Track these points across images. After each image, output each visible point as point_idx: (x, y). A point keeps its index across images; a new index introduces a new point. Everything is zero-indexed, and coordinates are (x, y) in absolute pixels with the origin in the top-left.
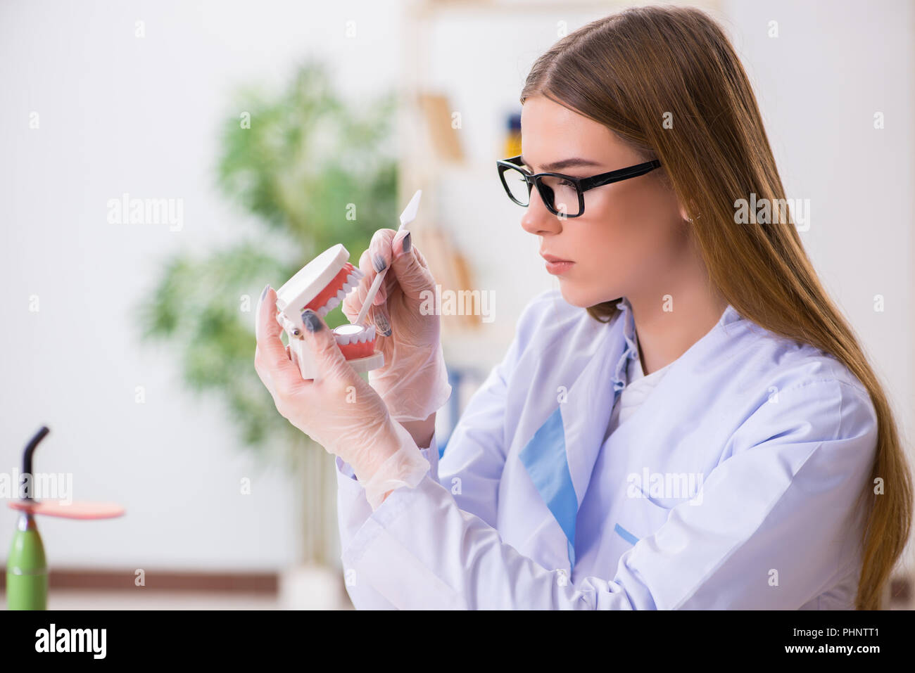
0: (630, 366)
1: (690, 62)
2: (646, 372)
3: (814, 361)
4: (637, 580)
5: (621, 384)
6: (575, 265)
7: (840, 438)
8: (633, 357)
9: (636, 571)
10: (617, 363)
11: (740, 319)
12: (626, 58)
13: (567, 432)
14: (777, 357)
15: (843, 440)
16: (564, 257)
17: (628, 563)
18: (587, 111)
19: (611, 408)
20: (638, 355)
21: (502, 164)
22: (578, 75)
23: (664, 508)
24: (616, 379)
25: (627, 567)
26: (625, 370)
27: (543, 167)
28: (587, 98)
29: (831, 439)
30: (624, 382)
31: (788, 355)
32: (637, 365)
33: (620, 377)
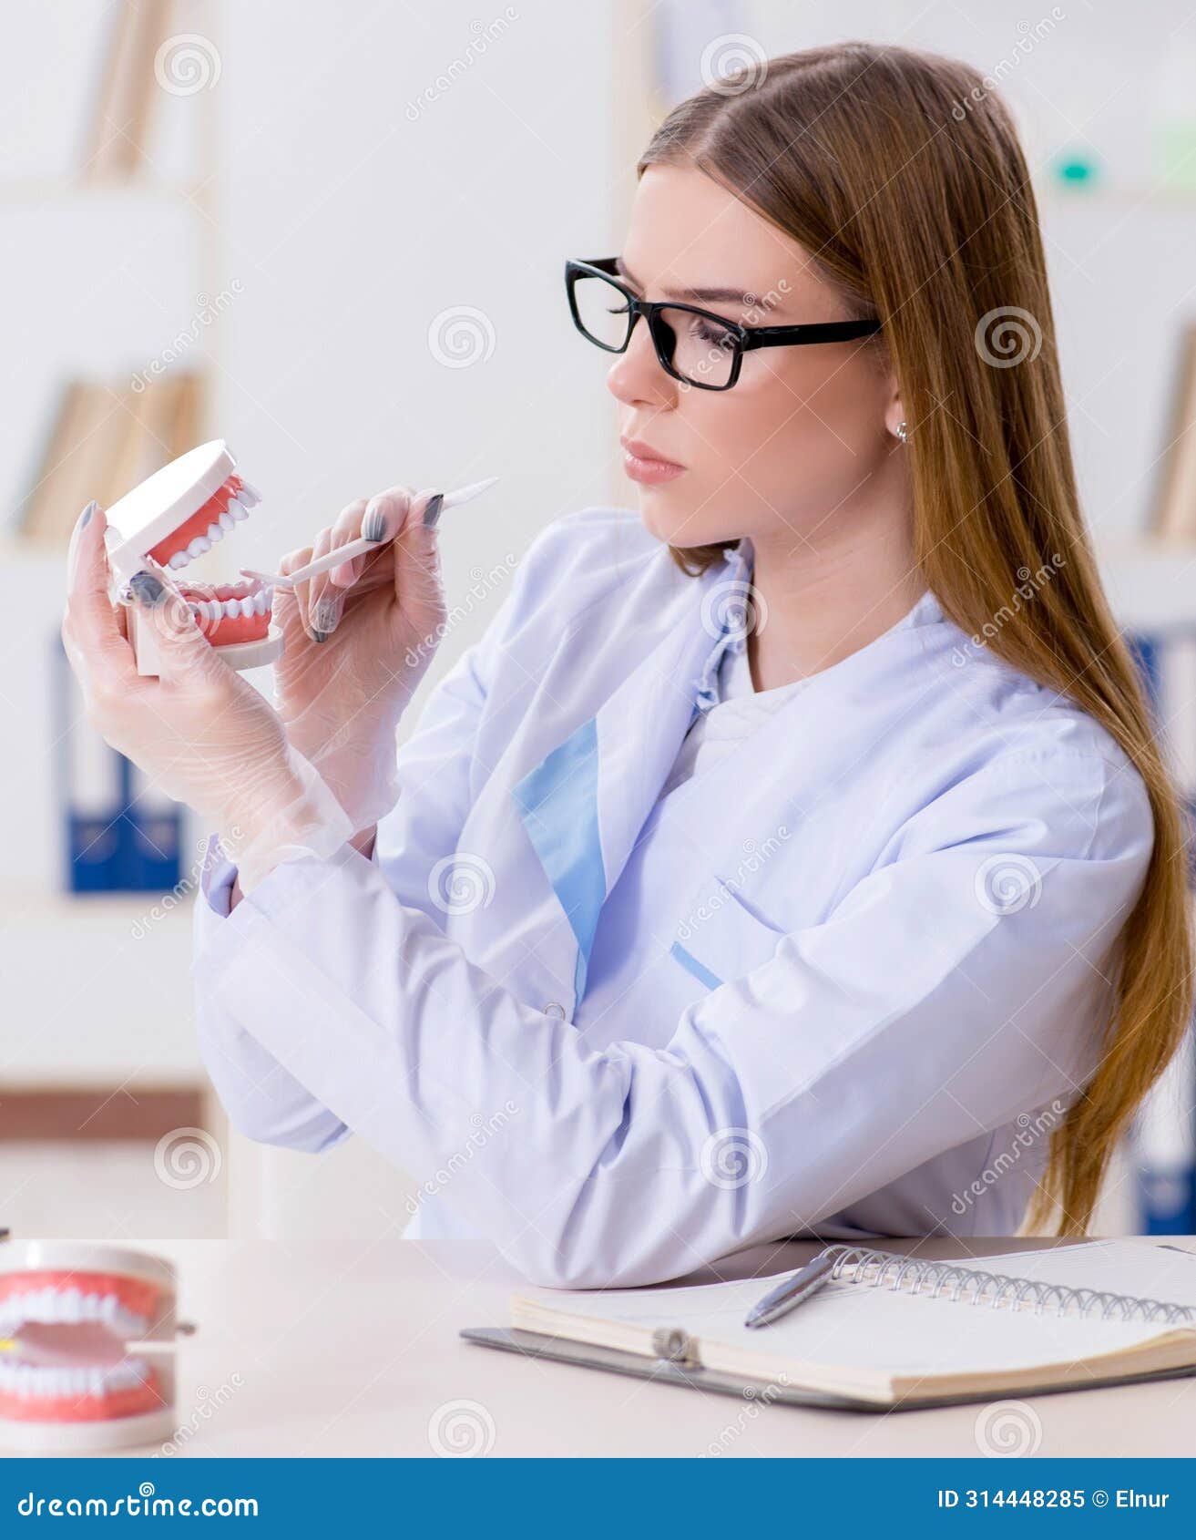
0: (728, 663)
1: (960, 164)
2: (758, 687)
3: (1066, 717)
4: (711, 1051)
5: (707, 695)
6: (685, 474)
7: (1091, 857)
8: (735, 650)
9: (713, 1035)
10: (708, 656)
11: (942, 621)
12: (855, 136)
13: (603, 763)
14: (998, 699)
15: (1096, 862)
16: (668, 454)
17: (698, 1020)
18: (774, 211)
19: (685, 733)
20: (745, 646)
21: (574, 265)
22: (769, 147)
23: (772, 927)
24: (702, 683)
25: (694, 1027)
26: (717, 669)
27: (671, 293)
28: (779, 192)
29: (1074, 857)
30: (715, 693)
31: (1018, 698)
32: (740, 665)
33: (710, 681)
